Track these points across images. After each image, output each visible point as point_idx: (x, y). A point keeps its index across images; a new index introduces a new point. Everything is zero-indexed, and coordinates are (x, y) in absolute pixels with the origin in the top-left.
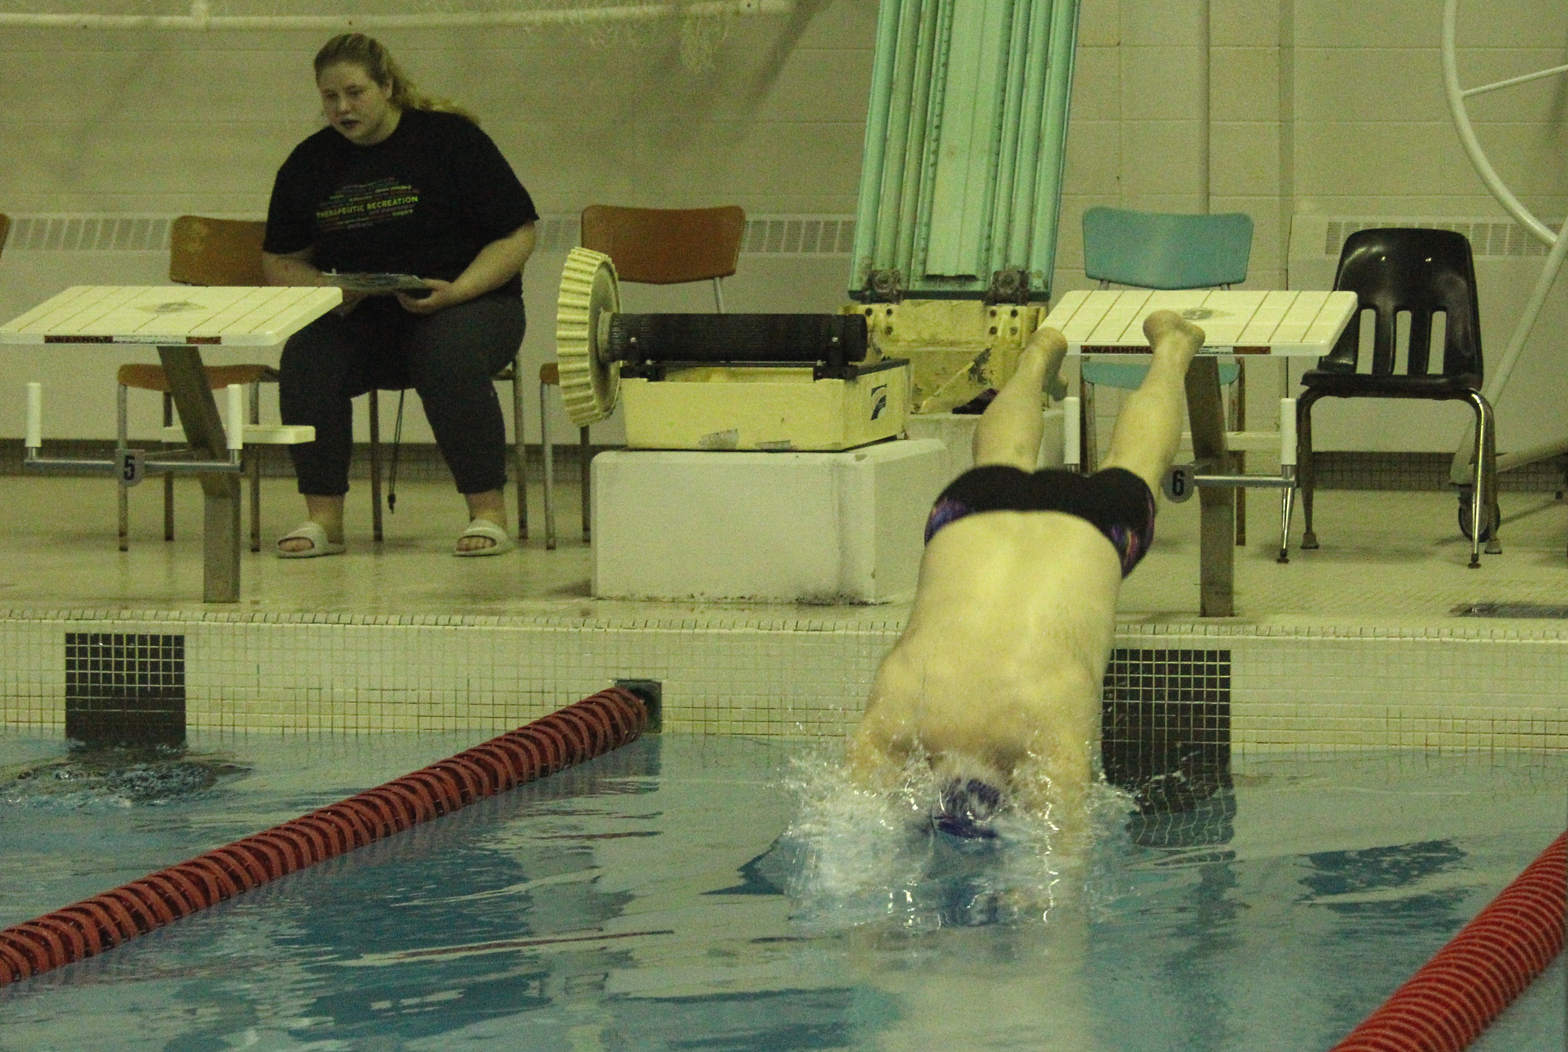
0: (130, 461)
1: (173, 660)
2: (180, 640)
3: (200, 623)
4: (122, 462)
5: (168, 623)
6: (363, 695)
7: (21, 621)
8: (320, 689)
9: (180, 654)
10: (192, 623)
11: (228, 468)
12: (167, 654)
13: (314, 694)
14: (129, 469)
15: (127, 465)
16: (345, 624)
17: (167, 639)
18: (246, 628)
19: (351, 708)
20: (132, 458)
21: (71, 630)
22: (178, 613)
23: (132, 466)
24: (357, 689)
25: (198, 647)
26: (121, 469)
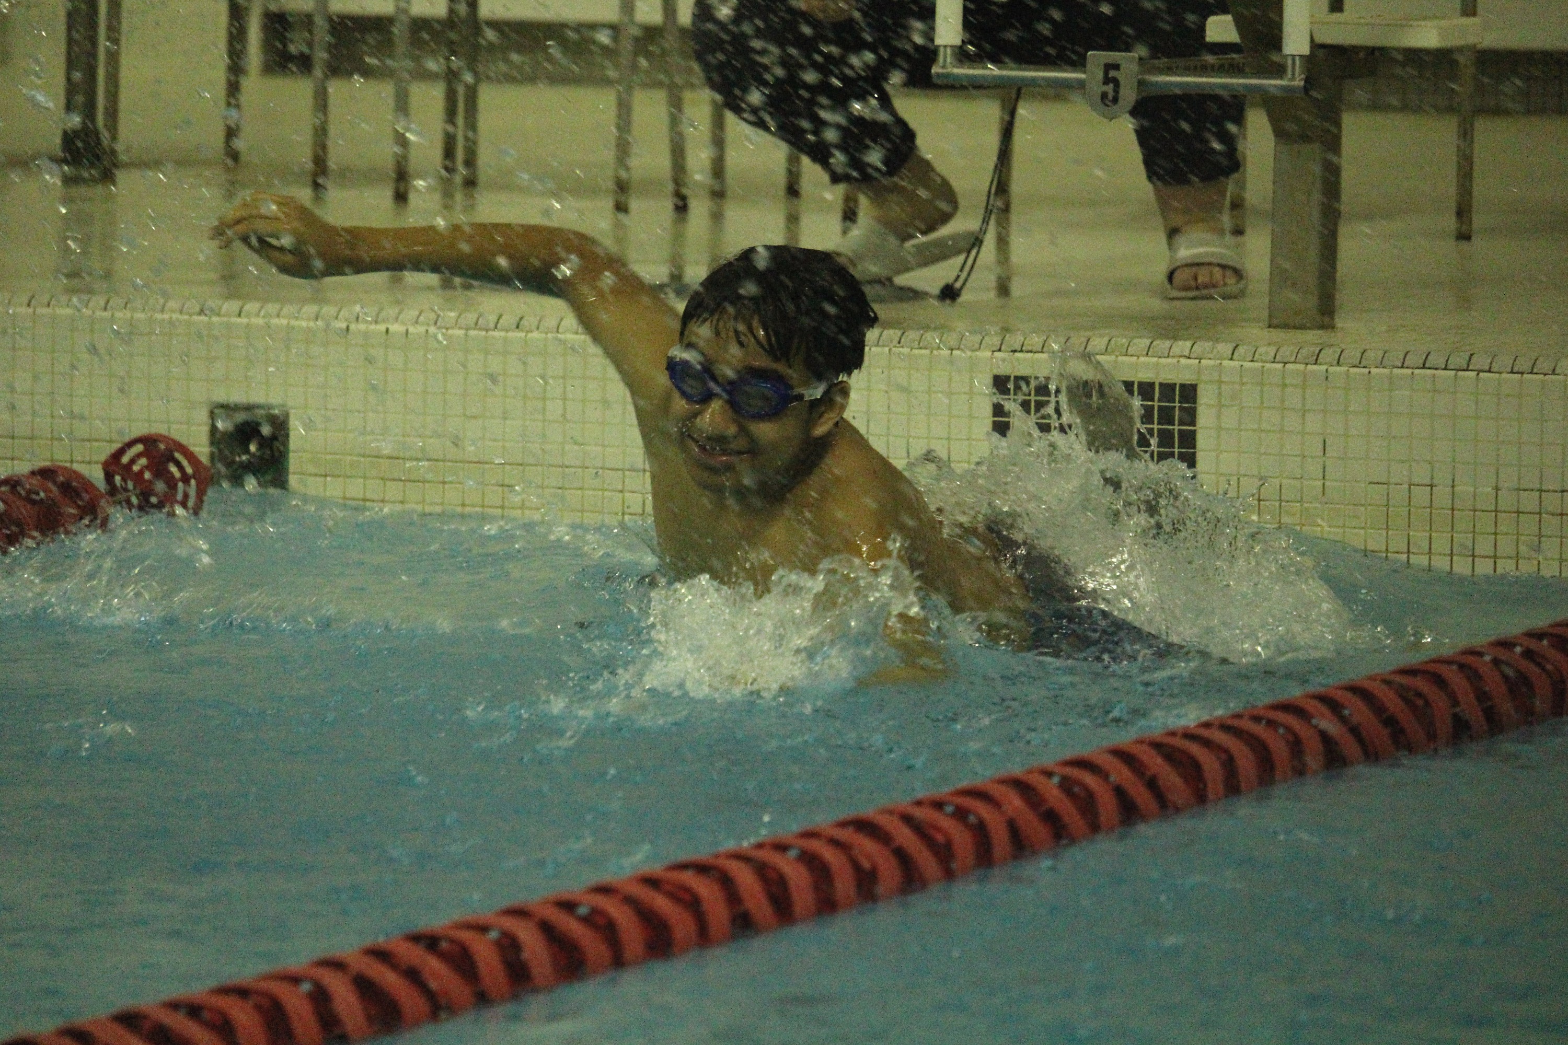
0: (1112, 74)
1: (1176, 428)
2: (1189, 392)
3: (1226, 363)
4: (1100, 75)
5: (1169, 360)
6: (1507, 500)
7: (916, 352)
8: (1432, 486)
9: (1191, 416)
10: (1211, 362)
11: (1282, 88)
12: (1166, 416)
13: (1422, 496)
14: (1109, 88)
15: (1107, 80)
16: (1479, 371)
17: (1168, 389)
18: (1304, 375)
19: (1485, 522)
20: (1116, 67)
21: (1003, 370)
22: (1188, 344)
23: (1116, 82)
24: (1497, 489)
25: (1220, 406)
26: (1097, 88)
